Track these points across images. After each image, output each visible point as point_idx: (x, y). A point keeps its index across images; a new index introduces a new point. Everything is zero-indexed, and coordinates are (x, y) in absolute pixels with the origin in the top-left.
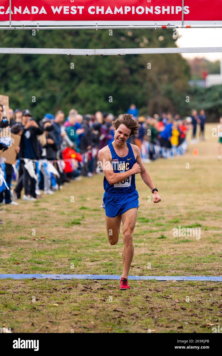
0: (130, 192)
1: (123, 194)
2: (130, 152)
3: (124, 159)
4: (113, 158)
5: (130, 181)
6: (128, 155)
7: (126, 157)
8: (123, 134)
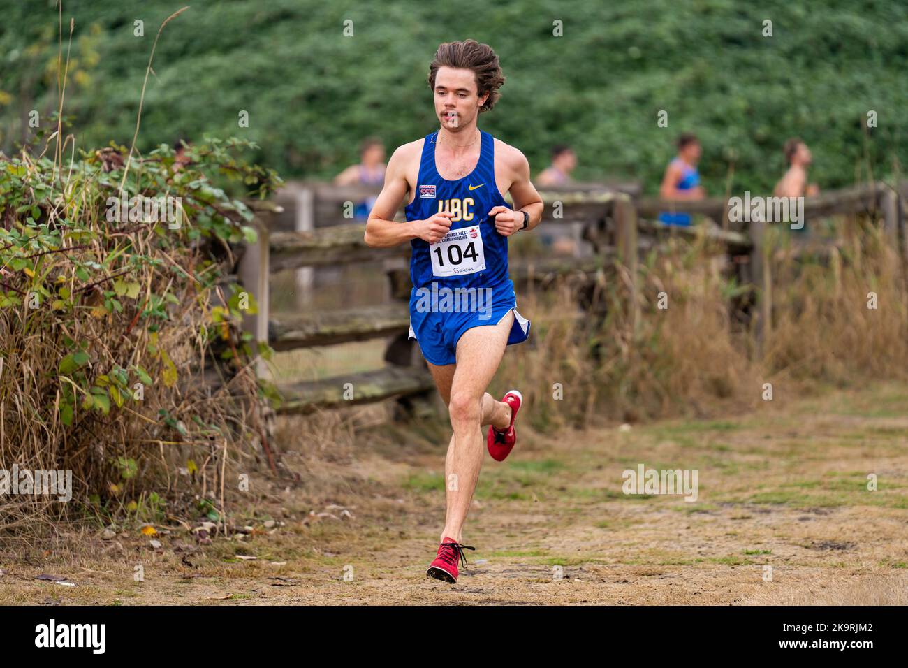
2: (484, 166)
3: (457, 184)
4: (421, 181)
5: (478, 255)
6: (473, 173)
7: (465, 179)
8: (451, 95)
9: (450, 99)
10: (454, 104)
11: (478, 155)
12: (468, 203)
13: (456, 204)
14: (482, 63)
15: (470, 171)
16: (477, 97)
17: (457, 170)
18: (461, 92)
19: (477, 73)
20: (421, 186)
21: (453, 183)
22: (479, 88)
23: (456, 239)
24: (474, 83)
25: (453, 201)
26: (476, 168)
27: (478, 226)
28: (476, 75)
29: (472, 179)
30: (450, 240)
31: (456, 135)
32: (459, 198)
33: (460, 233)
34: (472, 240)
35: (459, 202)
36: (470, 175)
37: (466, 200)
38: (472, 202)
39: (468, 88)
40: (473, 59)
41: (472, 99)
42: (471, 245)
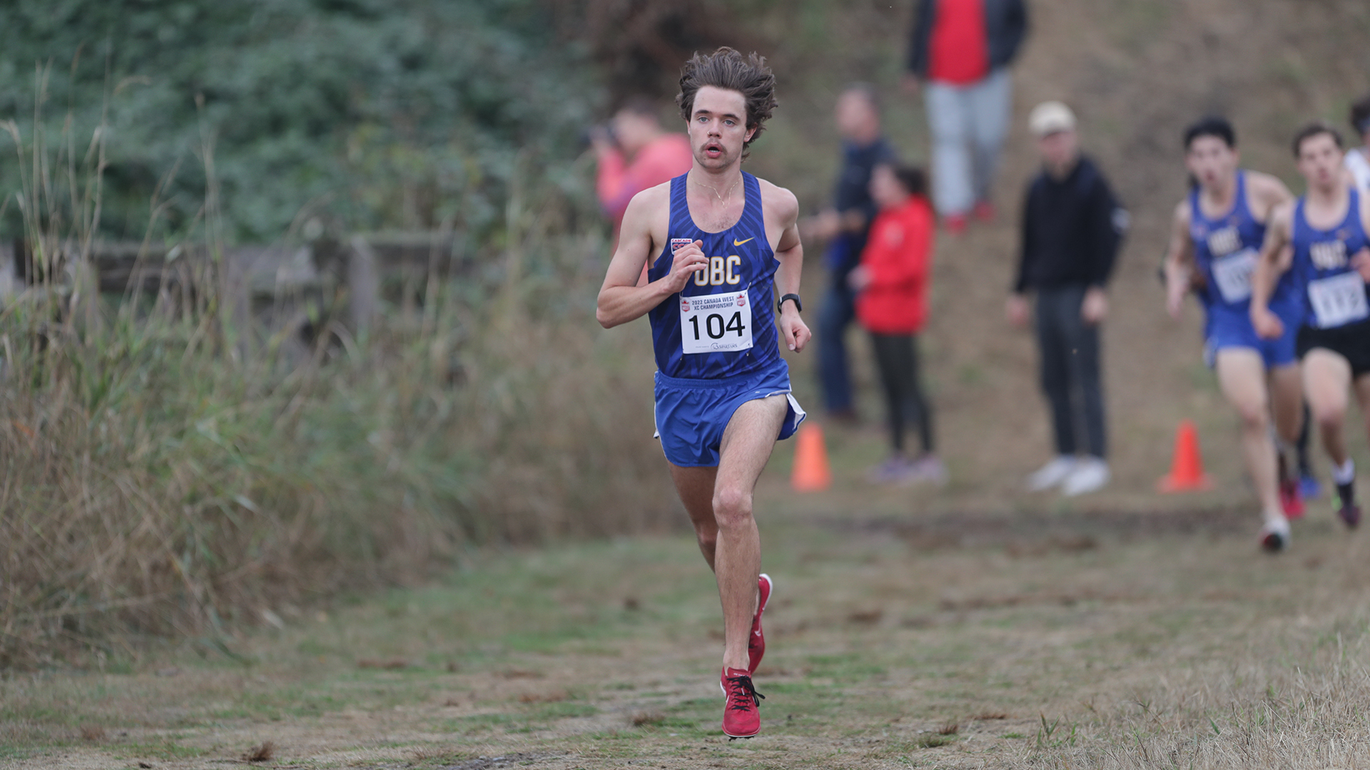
0: (749, 372)
1: (720, 382)
2: (750, 215)
3: (718, 238)
4: (673, 234)
5: (744, 327)
6: (739, 224)
7: (729, 231)
8: (716, 121)
9: (714, 125)
10: (720, 133)
11: (742, 202)
12: (734, 262)
13: (717, 264)
14: (752, 85)
15: (734, 223)
16: (745, 128)
17: (717, 221)
18: (729, 119)
19: (748, 97)
20: (673, 240)
21: (713, 235)
22: (748, 117)
23: (719, 306)
24: (743, 109)
25: (714, 259)
26: (742, 219)
27: (746, 291)
28: (747, 100)
29: (738, 231)
30: (711, 307)
31: (716, 176)
32: (721, 256)
33: (724, 300)
34: (738, 309)
35: (721, 260)
36: (735, 227)
37: (730, 259)
38: (737, 259)
39: (738, 115)
40: (744, 79)
41: (740, 129)
42: (737, 315)
